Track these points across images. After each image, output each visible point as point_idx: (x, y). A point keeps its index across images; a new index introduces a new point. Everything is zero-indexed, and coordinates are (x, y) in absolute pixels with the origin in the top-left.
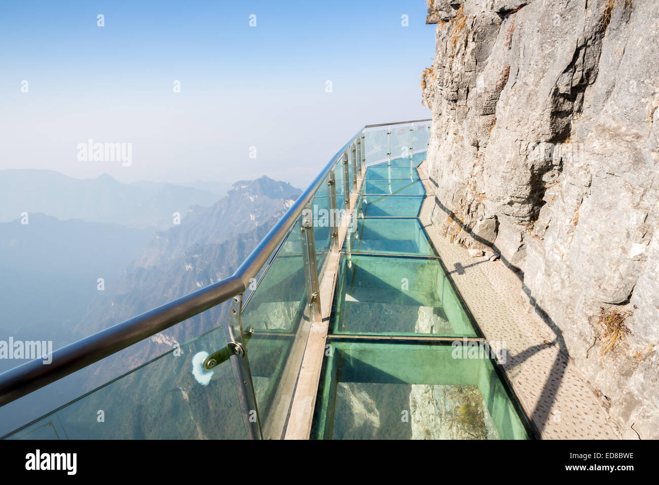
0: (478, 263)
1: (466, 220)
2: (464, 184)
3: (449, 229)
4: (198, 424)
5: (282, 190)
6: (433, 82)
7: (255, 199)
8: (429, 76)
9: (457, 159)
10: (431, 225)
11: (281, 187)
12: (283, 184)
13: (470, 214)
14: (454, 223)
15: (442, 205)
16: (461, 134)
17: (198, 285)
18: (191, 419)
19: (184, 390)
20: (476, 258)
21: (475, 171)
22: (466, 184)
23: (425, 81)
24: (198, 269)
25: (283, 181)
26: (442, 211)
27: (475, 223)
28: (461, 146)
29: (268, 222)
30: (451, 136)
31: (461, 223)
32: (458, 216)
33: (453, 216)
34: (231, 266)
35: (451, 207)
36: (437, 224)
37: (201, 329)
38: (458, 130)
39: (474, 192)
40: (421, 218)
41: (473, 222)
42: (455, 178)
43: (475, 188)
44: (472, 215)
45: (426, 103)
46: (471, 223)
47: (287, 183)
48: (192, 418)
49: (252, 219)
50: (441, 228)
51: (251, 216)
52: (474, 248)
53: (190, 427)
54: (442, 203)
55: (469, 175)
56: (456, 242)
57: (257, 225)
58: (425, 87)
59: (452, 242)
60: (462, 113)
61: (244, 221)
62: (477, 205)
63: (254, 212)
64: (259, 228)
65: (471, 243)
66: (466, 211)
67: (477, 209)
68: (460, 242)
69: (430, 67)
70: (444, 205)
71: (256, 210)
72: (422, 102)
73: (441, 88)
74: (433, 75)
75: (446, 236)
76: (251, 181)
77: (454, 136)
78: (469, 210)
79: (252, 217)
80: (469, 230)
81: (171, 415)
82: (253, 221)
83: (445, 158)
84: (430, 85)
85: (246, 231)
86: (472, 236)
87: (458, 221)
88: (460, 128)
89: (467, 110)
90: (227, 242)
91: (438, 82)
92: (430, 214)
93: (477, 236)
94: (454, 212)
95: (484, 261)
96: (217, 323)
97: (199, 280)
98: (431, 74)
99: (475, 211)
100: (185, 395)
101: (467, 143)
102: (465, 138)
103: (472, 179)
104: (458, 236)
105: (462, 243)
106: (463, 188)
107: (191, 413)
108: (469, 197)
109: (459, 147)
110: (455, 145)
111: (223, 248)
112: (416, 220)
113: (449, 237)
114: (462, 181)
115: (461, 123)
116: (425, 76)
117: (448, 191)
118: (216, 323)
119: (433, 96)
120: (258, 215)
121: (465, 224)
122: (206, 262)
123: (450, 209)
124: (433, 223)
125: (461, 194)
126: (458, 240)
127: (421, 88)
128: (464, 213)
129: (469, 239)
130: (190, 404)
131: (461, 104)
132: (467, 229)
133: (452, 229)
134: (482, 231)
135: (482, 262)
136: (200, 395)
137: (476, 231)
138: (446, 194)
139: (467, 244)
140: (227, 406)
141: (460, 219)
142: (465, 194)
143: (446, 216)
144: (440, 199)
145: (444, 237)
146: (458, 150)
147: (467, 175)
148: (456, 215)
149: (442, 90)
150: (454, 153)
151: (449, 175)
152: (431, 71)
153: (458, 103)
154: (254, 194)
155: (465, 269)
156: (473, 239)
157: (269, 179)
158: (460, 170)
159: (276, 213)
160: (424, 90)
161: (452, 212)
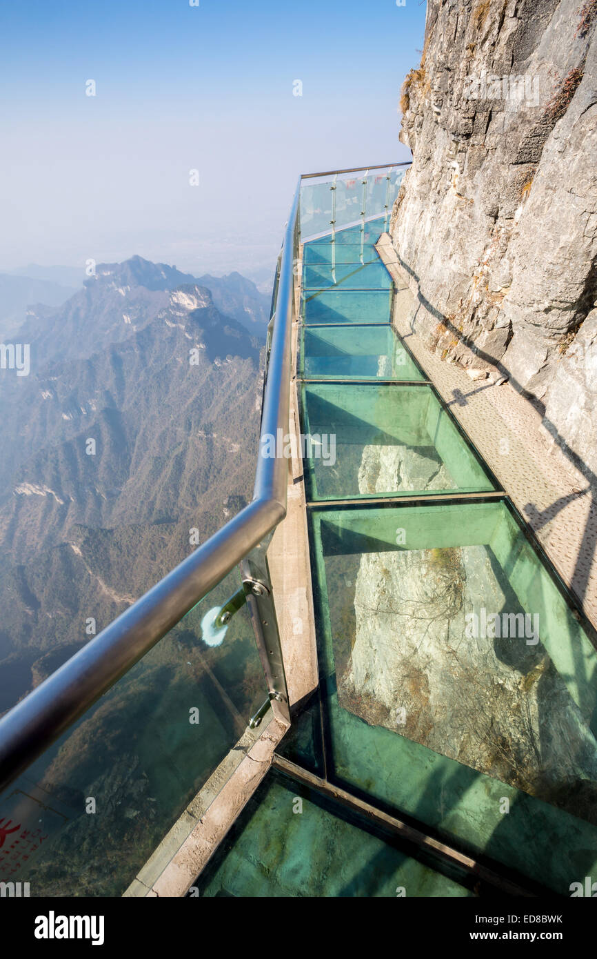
0: (481, 389)
1: (467, 330)
2: (467, 276)
3: (440, 342)
4: (98, 578)
5: (165, 277)
6: (424, 98)
7: (127, 292)
8: (416, 86)
9: (461, 237)
10: (412, 334)
11: (163, 273)
12: (166, 267)
13: (475, 321)
14: (447, 332)
15: (431, 307)
16: (470, 194)
17: (65, 417)
18: (89, 575)
19: (74, 545)
20: (478, 381)
21: (486, 258)
22: (470, 275)
23: (407, 96)
24: (60, 396)
25: (165, 264)
26: (430, 315)
27: (478, 334)
28: (469, 216)
29: (151, 325)
30: (451, 199)
31: (459, 334)
32: (455, 323)
33: (446, 322)
34: (107, 389)
35: (444, 309)
36: (421, 334)
37: (82, 472)
38: (465, 189)
39: (484, 289)
40: (395, 323)
41: (476, 332)
42: (454, 266)
43: (486, 283)
44: (478, 322)
45: (406, 137)
46: (473, 333)
47: (171, 266)
48: (90, 572)
49: (126, 321)
50: (426, 339)
51: (125, 317)
52: (473, 368)
53: (90, 582)
54: (431, 302)
55: (475, 262)
56: (449, 360)
57: (135, 330)
58: (408, 108)
59: (443, 359)
60: (476, 158)
61: (115, 324)
62: (489, 309)
63: (129, 312)
64: (139, 335)
65: (470, 360)
66: (468, 317)
67: (487, 314)
68: (455, 359)
69: (418, 69)
70: (435, 306)
71: (131, 308)
72: (400, 136)
73: (438, 110)
74: (424, 85)
75: (434, 351)
76: (116, 264)
77: (458, 198)
78: (473, 316)
79: (127, 319)
80: (469, 343)
81: (63, 572)
82: (128, 324)
83: (440, 234)
84: (417, 103)
85: (121, 340)
86: (473, 351)
87: (454, 329)
88: (469, 184)
89: (484, 154)
90: (96, 357)
91: (435, 98)
92: (410, 319)
93: (481, 352)
94: (447, 317)
95: (488, 386)
96: (102, 463)
97: (66, 412)
98: (421, 83)
99: (483, 318)
100: (77, 550)
101: (480, 210)
102: (477, 203)
103: (480, 269)
104: (452, 352)
105: (457, 360)
106: (464, 282)
107: (88, 568)
108: (475, 296)
109: (466, 217)
110: (458, 213)
111: (91, 365)
112: (388, 327)
113: (438, 352)
114: (464, 271)
115: (471, 176)
116: (409, 86)
117: (441, 286)
118: (99, 463)
119: (421, 125)
120: (134, 316)
121: (464, 335)
122: (70, 386)
123: (443, 313)
124: (414, 332)
125: (460, 291)
126: (453, 357)
127: (399, 109)
128: (466, 320)
129: (469, 355)
130: (84, 558)
131: (476, 142)
132: (466, 341)
133: (445, 342)
134: (488, 345)
135: (486, 387)
136: (96, 547)
137: (480, 343)
138: (438, 291)
139: (464, 361)
140: (132, 556)
141: (458, 327)
142: (465, 291)
143: (436, 322)
144: (427, 297)
145: (432, 352)
146: (463, 223)
147: (471, 262)
148: (452, 322)
149: (438, 114)
150: (457, 226)
151: (444, 261)
152: (420, 77)
153: (471, 140)
154: (123, 284)
155: (468, 398)
156: (475, 356)
157: (144, 260)
158: (463, 254)
159: (161, 312)
160: (404, 113)
161: (444, 317)
